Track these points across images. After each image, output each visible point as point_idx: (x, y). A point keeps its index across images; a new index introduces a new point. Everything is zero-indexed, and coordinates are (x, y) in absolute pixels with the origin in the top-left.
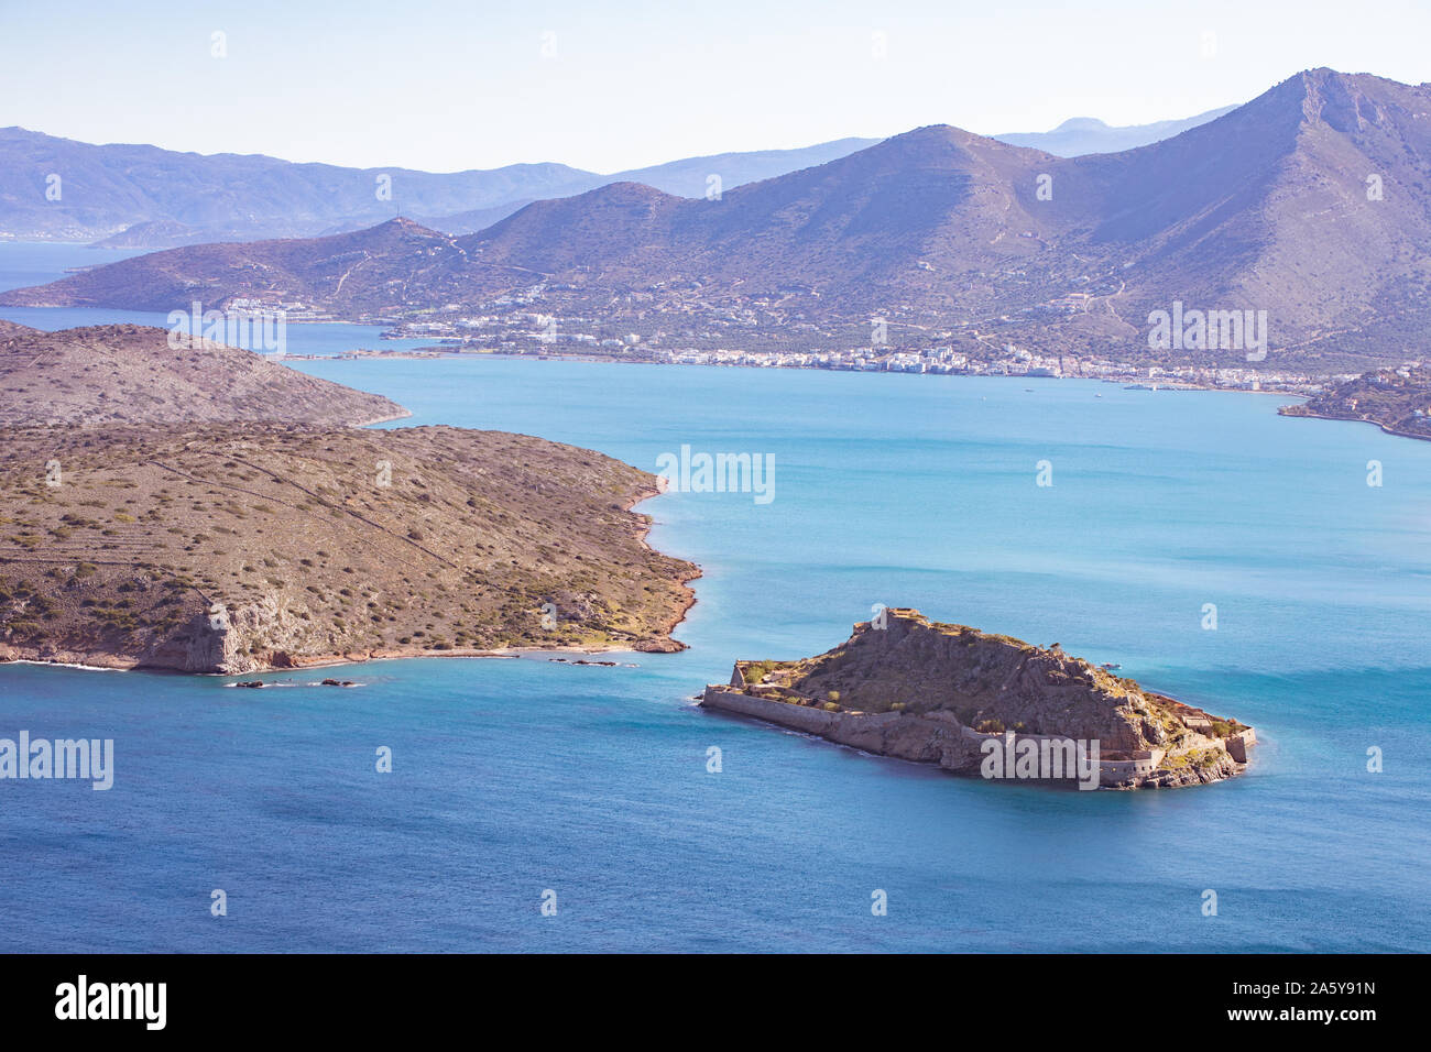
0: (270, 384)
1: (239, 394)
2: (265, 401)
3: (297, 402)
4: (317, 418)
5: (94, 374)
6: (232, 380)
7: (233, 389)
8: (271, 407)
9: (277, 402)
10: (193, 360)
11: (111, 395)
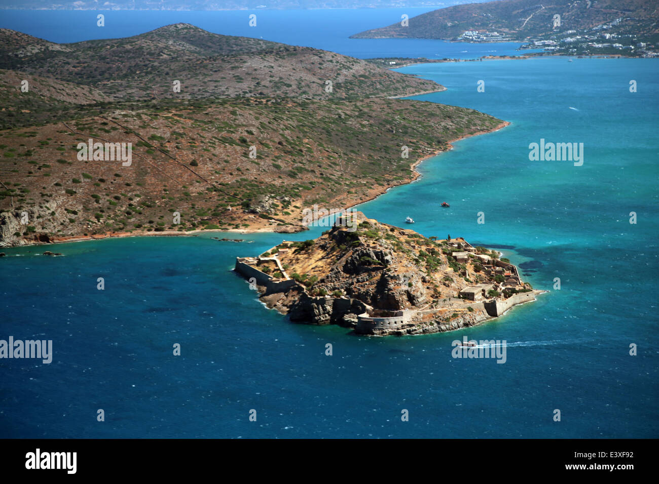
0: (361, 76)
1: (340, 81)
2: (354, 85)
3: (373, 85)
4: (380, 93)
5: (257, 72)
6: (338, 74)
7: (338, 79)
8: (356, 88)
9: (360, 85)
10: (320, 64)
11: (263, 83)
